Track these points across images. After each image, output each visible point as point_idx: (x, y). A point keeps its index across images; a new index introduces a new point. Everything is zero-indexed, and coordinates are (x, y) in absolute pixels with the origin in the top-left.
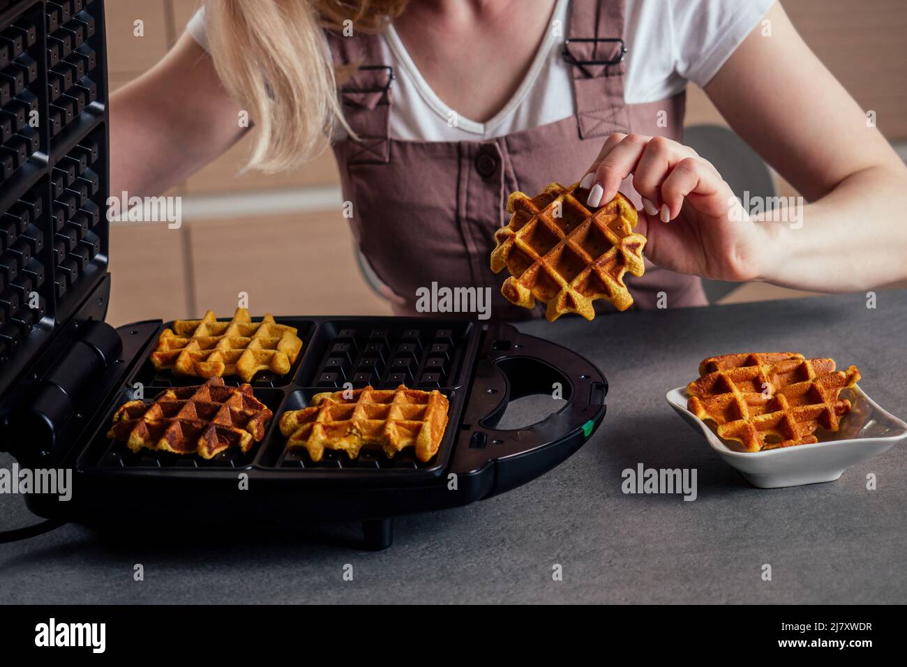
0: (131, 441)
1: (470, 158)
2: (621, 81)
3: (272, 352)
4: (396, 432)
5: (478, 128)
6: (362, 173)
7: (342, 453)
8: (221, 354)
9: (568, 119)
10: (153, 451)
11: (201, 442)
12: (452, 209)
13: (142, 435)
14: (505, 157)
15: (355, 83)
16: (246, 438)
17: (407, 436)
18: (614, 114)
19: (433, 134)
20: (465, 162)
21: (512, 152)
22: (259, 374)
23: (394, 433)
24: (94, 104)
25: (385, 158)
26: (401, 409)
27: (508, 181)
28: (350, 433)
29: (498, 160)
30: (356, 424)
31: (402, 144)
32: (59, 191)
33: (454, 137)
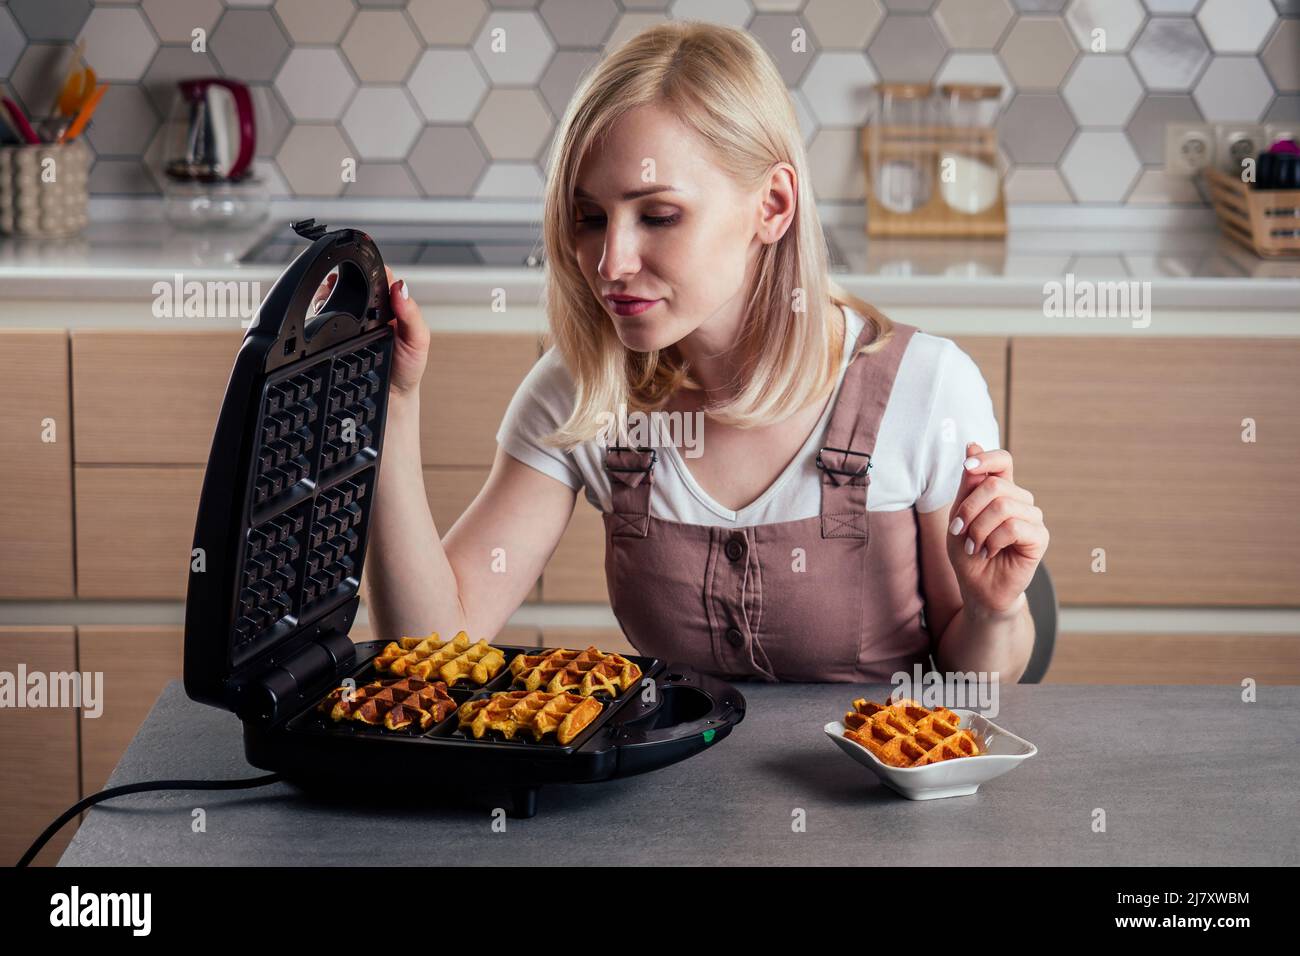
0: (334, 712)
1: (720, 542)
2: (865, 491)
3: (474, 663)
4: (545, 720)
5: (732, 515)
6: (624, 545)
7: (499, 734)
8: (431, 662)
9: (813, 519)
10: (350, 721)
11: (388, 715)
12: (699, 586)
13: (343, 708)
14: (752, 545)
15: (622, 463)
16: (426, 716)
17: (553, 724)
18: (854, 519)
19: (688, 518)
20: (716, 545)
21: (759, 541)
22: (460, 680)
23: (542, 720)
24: (368, 449)
25: (643, 533)
26: (556, 705)
27: (752, 566)
28: (509, 719)
29: (745, 547)
30: (515, 712)
31: (659, 522)
32: (321, 515)
33: (708, 522)
